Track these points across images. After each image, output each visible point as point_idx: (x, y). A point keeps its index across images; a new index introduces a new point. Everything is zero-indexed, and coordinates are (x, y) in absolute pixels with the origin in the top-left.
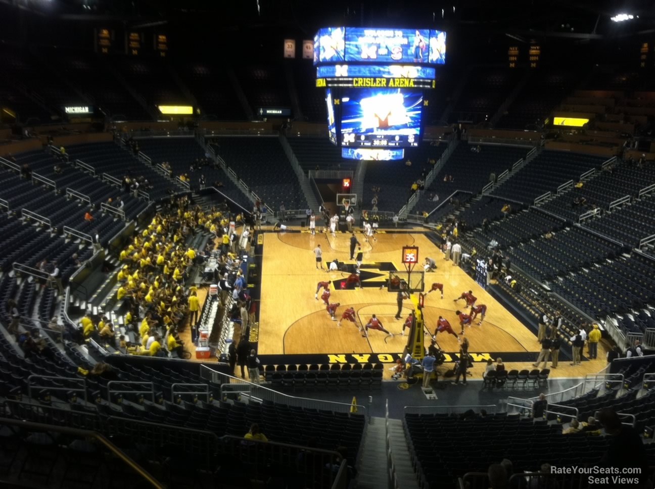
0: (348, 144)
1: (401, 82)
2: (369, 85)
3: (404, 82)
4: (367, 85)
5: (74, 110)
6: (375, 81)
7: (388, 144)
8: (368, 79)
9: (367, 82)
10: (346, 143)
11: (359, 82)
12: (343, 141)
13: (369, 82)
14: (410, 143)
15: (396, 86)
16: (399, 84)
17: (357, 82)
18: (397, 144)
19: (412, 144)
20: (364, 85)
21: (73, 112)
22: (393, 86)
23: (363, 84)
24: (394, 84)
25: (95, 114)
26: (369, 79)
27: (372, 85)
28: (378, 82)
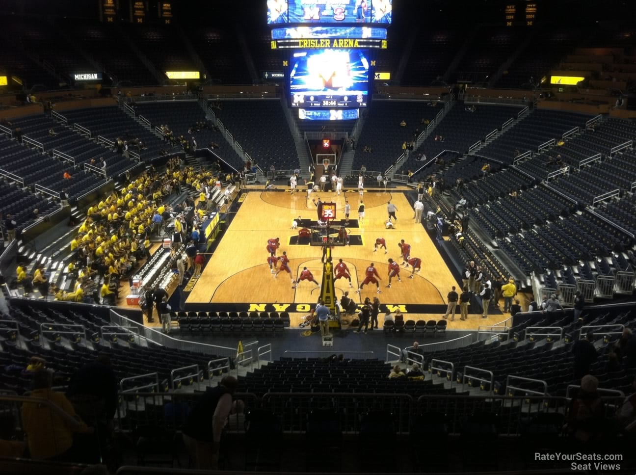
0: (298, 105)
1: (345, 43)
2: (314, 47)
3: (348, 43)
4: (312, 46)
5: (83, 77)
6: (319, 42)
7: (337, 104)
8: (312, 40)
9: (312, 43)
10: (296, 104)
11: (304, 44)
12: (293, 102)
13: (314, 44)
14: (359, 103)
15: (340, 46)
16: (343, 45)
17: (302, 44)
18: (346, 104)
19: (361, 104)
20: (309, 47)
21: (82, 79)
22: (337, 46)
23: (308, 45)
24: (338, 45)
25: (104, 80)
26: (314, 41)
27: (316, 46)
28: (322, 43)
